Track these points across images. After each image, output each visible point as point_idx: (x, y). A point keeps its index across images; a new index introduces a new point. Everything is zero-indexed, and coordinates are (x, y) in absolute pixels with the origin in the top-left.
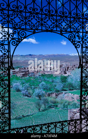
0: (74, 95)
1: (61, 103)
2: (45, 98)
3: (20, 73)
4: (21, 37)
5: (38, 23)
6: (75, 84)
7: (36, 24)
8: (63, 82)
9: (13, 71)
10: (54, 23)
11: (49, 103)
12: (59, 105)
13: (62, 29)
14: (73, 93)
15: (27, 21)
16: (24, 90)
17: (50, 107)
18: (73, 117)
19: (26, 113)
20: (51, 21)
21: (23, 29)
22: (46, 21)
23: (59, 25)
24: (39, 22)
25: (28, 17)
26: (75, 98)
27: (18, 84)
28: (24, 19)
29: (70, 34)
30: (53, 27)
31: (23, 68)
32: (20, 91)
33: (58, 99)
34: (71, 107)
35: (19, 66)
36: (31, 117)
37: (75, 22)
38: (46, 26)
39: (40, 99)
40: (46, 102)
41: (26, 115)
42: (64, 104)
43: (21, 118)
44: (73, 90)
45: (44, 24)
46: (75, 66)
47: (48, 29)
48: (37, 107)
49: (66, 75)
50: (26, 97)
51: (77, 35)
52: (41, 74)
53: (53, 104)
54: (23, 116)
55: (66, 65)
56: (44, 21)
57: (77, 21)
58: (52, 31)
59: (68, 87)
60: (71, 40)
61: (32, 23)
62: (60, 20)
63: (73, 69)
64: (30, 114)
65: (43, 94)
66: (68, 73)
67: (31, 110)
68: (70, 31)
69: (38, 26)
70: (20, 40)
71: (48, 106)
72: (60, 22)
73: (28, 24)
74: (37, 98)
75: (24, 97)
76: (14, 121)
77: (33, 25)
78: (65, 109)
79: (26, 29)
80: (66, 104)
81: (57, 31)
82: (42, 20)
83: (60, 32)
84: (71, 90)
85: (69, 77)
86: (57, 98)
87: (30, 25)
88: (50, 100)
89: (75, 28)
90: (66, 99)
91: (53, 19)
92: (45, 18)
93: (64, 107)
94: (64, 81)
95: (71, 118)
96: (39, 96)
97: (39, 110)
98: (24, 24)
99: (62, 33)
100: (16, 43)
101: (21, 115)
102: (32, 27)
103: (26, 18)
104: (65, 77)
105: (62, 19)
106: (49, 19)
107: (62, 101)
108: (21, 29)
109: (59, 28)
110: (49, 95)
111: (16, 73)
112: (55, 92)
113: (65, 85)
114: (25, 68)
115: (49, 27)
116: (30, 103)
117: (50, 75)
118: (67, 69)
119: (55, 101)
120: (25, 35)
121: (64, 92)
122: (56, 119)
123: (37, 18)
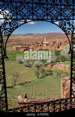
0: (66, 65)
1: (56, 72)
2: (42, 68)
3: (22, 49)
4: (13, 27)
5: (28, 13)
6: (67, 56)
7: (27, 13)
8: (56, 55)
9: (16, 48)
10: (44, 12)
11: (46, 72)
12: (54, 73)
13: (52, 17)
14: (65, 64)
15: (18, 11)
16: (26, 62)
17: (47, 75)
18: (65, 83)
19: (27, 80)
20: (42, 10)
21: (14, 19)
22: (36, 10)
23: (50, 13)
24: (29, 11)
25: (19, 7)
26: (67, 68)
27: (20, 57)
28: (15, 9)
29: (61, 21)
30: (44, 16)
31: (24, 45)
32: (22, 63)
33: (53, 69)
34: (63, 75)
35: (21, 43)
36: (32, 83)
37: (66, 9)
38: (37, 15)
39: (39, 69)
40: (43, 71)
41: (28, 82)
42: (58, 72)
43: (24, 84)
44: (65, 61)
45: (35, 13)
46: (66, 42)
47: (39, 17)
48: (36, 75)
49: (59, 49)
50: (28, 68)
51: (68, 22)
52: (39, 49)
53: (49, 73)
54: (25, 82)
55: (59, 42)
56: (35, 10)
57: (67, 9)
58: (43, 20)
59: (61, 59)
60: (62, 27)
61: (23, 13)
62: (51, 8)
63: (65, 44)
64: (31, 81)
65: (41, 65)
66: (61, 48)
67: (32, 77)
68: (60, 18)
69: (29, 15)
70: (12, 30)
71: (45, 74)
72: (51, 10)
73: (19, 14)
74: (36, 68)
75: (26, 67)
76: (19, 86)
77: (24, 15)
78: (59, 77)
79: (17, 19)
80: (59, 72)
81: (47, 19)
82: (33, 9)
83: (51, 20)
84: (64, 61)
85: (62, 51)
86: (52, 67)
87: (21, 15)
88: (47, 70)
89: (66, 16)
90: (59, 68)
91: (44, 8)
92: (36, 7)
93: (58, 75)
94: (58, 54)
95: (63, 84)
96: (38, 67)
97: (38, 78)
98: (15, 14)
99: (53, 21)
100: (8, 33)
101: (24, 82)
102: (23, 17)
103: (16, 8)
104: (58, 51)
105: (52, 7)
106: (40, 7)
107: (56, 70)
108: (13, 19)
109: (50, 16)
110: (46, 66)
111: (19, 49)
112: (50, 63)
113: (59, 57)
114: (26, 45)
115: (40, 16)
116: (31, 72)
117: (46, 49)
118: (60, 45)
119: (51, 70)
120: (16, 25)
121: (58, 63)
122: (52, 84)
123: (28, 8)
